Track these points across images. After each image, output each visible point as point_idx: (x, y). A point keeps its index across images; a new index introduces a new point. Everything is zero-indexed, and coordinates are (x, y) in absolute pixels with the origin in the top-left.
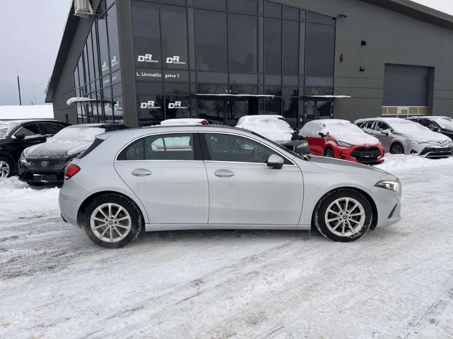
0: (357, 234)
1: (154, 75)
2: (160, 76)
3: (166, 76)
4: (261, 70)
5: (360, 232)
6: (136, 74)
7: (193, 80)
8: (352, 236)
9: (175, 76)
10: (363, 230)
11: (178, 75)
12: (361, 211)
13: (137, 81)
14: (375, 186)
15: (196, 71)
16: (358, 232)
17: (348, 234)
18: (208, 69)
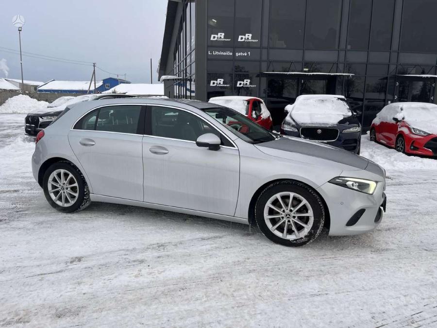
0: (302, 238)
1: (225, 54)
2: (231, 54)
3: (237, 54)
4: (343, 46)
5: (306, 236)
6: (208, 52)
7: (264, 57)
8: (296, 240)
9: (246, 54)
10: (310, 236)
11: (249, 53)
12: (309, 211)
13: (208, 60)
14: (328, 182)
15: (268, 48)
16: (303, 237)
17: (291, 237)
18: (285, 46)
